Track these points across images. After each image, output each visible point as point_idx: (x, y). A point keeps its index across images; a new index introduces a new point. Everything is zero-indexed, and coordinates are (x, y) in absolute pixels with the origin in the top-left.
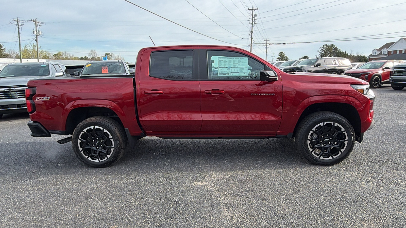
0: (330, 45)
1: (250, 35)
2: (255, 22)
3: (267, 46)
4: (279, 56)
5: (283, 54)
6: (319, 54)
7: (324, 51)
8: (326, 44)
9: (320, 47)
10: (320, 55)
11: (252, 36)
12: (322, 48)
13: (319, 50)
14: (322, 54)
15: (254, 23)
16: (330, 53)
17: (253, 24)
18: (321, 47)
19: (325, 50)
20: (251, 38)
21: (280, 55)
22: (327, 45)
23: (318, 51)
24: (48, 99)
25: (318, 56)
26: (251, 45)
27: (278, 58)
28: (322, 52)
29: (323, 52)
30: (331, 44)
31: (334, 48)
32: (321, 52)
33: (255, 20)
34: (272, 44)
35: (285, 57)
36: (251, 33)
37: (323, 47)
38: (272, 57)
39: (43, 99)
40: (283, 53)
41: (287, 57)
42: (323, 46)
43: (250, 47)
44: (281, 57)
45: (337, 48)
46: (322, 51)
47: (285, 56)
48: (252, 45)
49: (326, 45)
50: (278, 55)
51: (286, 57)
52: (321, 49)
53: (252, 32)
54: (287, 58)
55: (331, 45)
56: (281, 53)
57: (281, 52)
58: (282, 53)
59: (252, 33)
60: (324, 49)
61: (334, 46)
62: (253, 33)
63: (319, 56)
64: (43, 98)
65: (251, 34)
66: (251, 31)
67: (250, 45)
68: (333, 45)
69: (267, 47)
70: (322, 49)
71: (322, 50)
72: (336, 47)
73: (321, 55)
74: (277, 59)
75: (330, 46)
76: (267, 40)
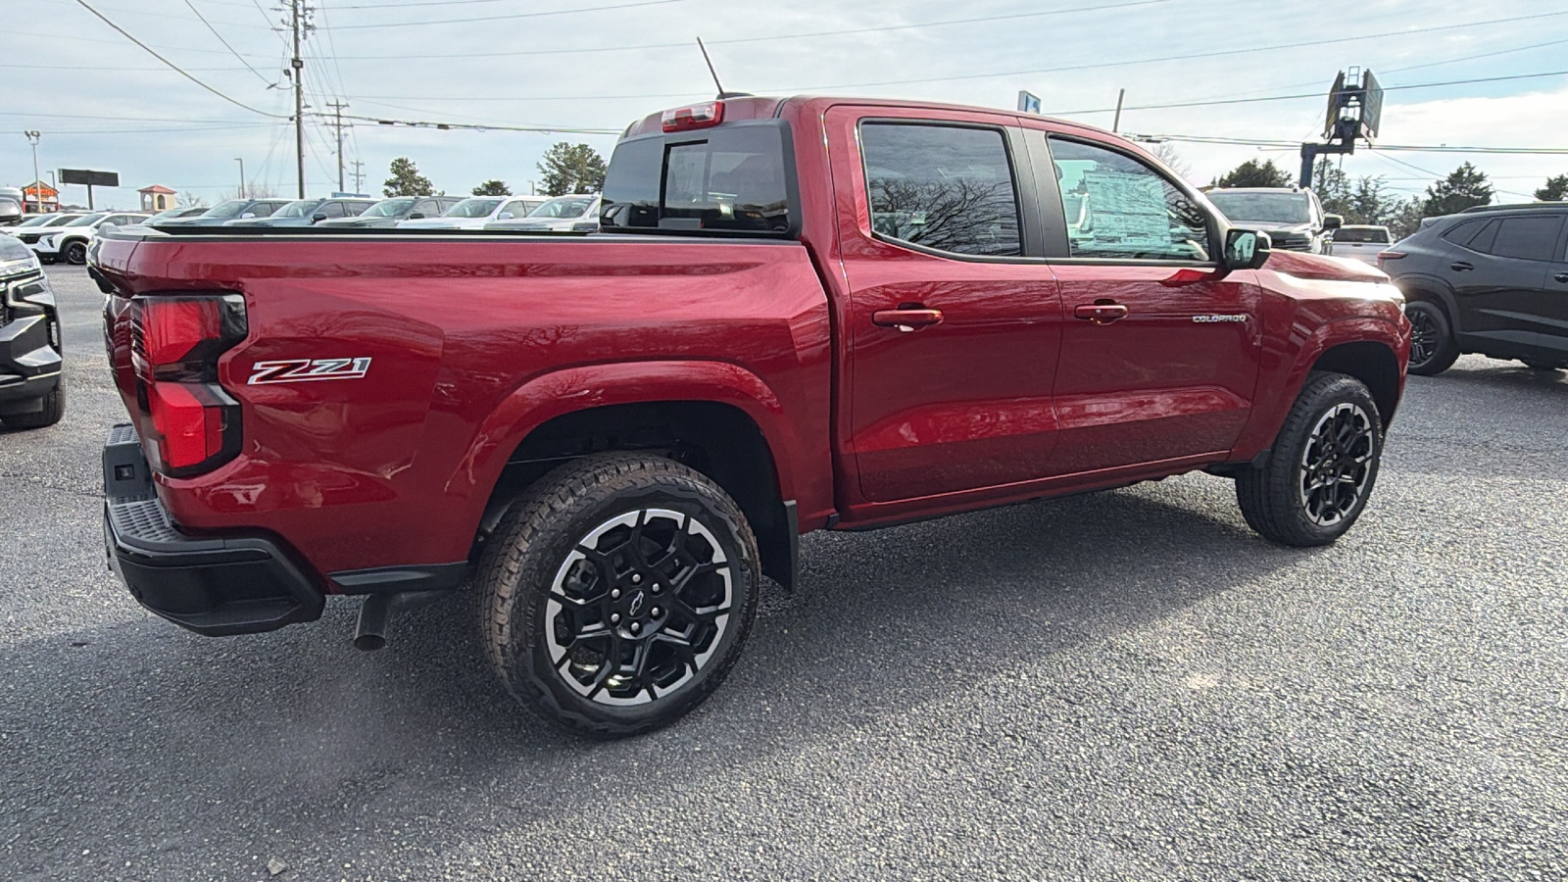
0: (576, 146)
1: (287, 72)
2: (309, 22)
3: (339, 130)
4: (396, 176)
5: (410, 168)
6: (544, 176)
7: (559, 166)
8: (564, 141)
9: (546, 152)
10: (545, 180)
11: (298, 81)
12: (552, 156)
13: (541, 163)
14: (553, 177)
15: (305, 24)
16: (578, 176)
17: (301, 28)
18: (548, 151)
19: (563, 164)
20: (294, 89)
21: (395, 172)
22: (566, 144)
23: (538, 164)
24: (355, 370)
25: (539, 183)
26: (299, 118)
27: (388, 184)
28: (552, 170)
29: (556, 172)
30: (582, 143)
31: (590, 159)
32: (550, 172)
33: (308, 12)
34: (391, 123)
35: (417, 182)
36: (293, 66)
37: (555, 152)
38: (355, 178)
39: (313, 372)
40: (410, 162)
41: (428, 179)
42: (556, 147)
43: (295, 126)
44: (401, 177)
45: (602, 159)
46: (552, 167)
47: (417, 174)
48: (303, 119)
49: (564, 146)
50: (390, 171)
51: (422, 180)
52: (548, 158)
53: (297, 63)
54: (427, 185)
55: (581, 146)
56: (400, 161)
57: (400, 157)
58: (407, 161)
59: (297, 68)
60: (558, 158)
61: (590, 150)
62: (302, 66)
63: (544, 183)
64: (311, 367)
65: (293, 71)
66: (293, 56)
67: (295, 118)
68: (586, 146)
69: (342, 132)
70: (552, 160)
71: (552, 164)
72: (598, 157)
73: (550, 182)
74: (387, 188)
75: (578, 150)
76: (340, 103)
